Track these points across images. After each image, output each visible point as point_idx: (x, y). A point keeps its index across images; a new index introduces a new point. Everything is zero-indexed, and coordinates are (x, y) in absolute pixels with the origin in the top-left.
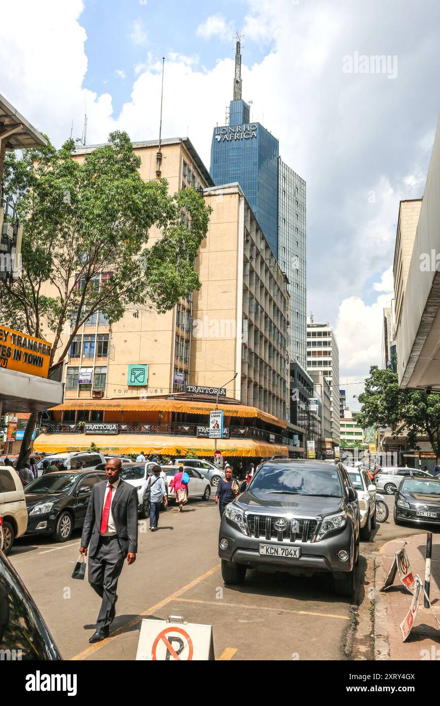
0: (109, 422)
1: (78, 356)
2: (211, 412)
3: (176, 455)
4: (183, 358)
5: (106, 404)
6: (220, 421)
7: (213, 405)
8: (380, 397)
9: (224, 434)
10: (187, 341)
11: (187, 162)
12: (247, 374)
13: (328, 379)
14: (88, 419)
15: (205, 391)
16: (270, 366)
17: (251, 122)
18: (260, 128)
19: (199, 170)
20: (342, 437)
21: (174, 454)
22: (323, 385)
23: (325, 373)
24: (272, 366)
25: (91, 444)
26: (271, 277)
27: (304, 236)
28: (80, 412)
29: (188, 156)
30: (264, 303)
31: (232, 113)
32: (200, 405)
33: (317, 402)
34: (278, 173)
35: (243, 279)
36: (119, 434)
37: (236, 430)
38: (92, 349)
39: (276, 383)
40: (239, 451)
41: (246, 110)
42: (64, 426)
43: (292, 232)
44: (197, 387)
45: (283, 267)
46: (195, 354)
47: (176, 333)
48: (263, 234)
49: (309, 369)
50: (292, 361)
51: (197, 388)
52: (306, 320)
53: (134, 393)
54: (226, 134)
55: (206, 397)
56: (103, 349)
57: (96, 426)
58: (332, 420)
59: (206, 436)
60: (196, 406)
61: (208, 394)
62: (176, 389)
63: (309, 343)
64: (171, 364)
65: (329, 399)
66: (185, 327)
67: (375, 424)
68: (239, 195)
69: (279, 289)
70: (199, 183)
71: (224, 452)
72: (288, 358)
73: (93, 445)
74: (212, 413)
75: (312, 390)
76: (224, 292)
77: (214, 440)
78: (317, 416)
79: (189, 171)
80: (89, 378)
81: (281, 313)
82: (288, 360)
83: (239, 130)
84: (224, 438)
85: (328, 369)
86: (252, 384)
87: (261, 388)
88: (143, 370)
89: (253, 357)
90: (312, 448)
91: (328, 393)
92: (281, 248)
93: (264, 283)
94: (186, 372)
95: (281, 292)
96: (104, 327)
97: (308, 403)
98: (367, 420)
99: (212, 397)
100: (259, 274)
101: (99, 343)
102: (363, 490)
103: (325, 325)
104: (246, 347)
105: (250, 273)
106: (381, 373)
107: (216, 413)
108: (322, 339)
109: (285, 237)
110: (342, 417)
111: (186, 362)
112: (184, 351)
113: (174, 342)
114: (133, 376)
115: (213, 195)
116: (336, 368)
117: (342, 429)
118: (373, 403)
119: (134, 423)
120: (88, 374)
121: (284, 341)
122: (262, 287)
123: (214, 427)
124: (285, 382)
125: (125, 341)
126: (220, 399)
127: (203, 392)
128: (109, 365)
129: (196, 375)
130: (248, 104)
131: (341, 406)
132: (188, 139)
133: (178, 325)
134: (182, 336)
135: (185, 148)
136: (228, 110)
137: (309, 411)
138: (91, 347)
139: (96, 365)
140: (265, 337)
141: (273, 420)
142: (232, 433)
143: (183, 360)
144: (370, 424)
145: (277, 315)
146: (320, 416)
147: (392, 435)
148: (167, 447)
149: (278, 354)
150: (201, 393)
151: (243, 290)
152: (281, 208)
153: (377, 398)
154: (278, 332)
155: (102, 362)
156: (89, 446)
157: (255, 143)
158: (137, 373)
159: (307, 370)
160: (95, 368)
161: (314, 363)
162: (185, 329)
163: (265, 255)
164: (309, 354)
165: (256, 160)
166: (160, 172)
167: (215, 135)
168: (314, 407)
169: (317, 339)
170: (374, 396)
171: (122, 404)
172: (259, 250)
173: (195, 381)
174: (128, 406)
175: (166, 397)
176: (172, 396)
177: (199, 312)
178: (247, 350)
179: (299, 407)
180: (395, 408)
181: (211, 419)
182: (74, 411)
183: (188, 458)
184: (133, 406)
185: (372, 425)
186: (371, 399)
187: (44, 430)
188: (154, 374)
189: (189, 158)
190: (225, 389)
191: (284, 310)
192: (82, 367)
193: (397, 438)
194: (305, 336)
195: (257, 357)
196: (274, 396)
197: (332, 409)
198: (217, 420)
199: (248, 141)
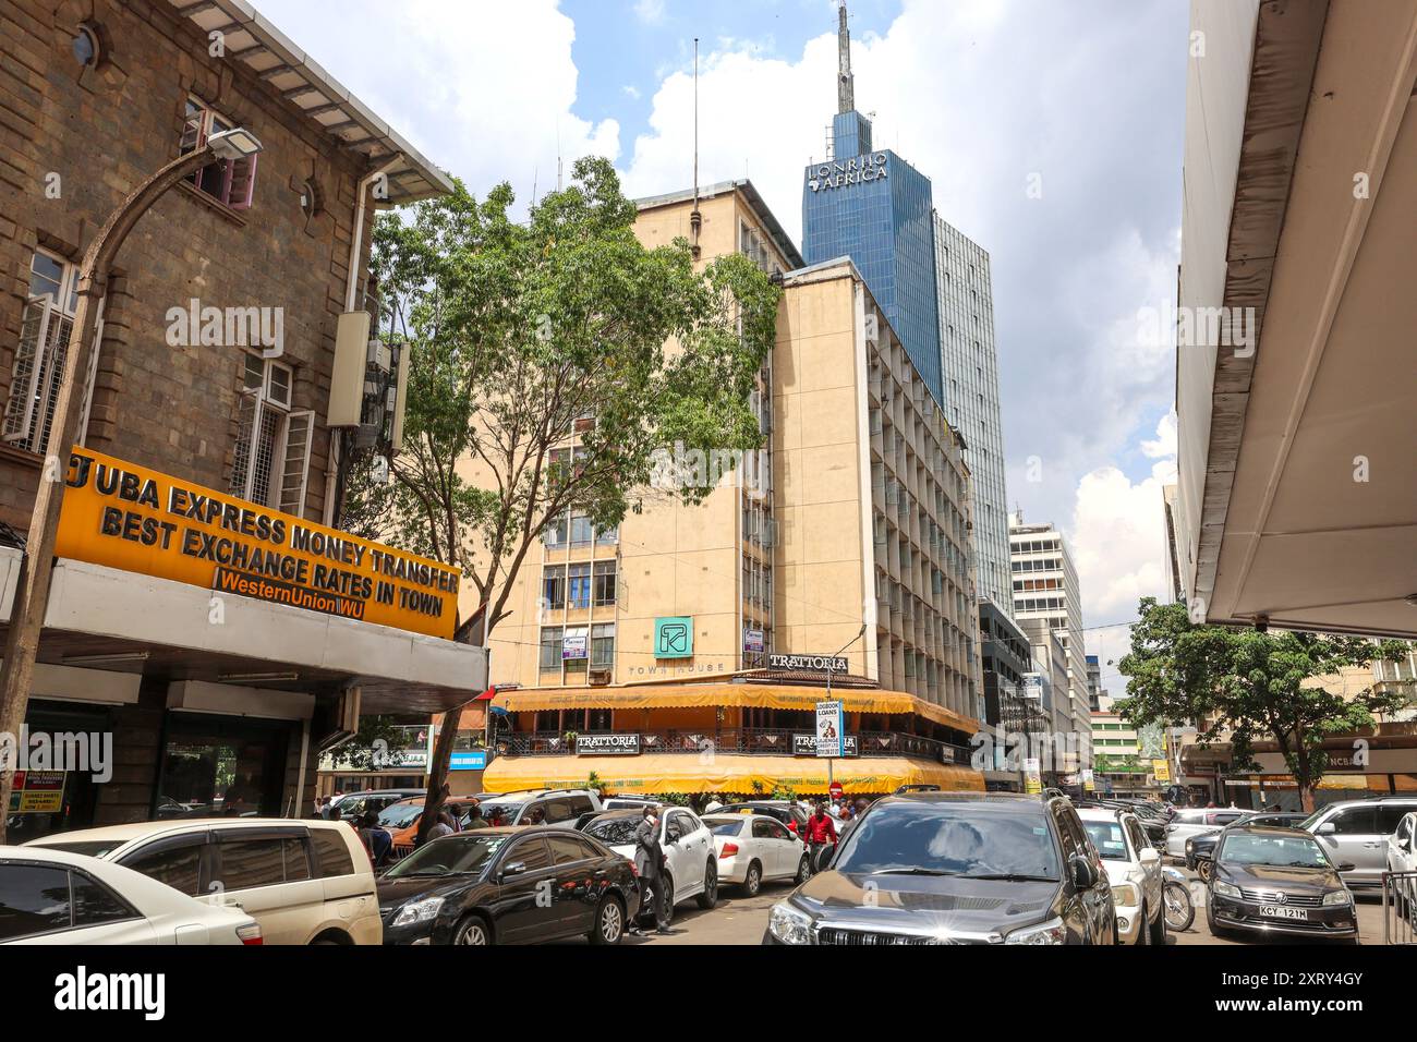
0: (622, 732)
1: (562, 606)
2: (818, 704)
3: (753, 793)
4: (761, 601)
5: (615, 696)
6: (837, 722)
7: (822, 692)
8: (1165, 661)
9: (849, 748)
10: (767, 568)
11: (750, 225)
12: (889, 627)
13: (1061, 634)
14: (583, 727)
15: (806, 663)
16: (936, 611)
17: (874, 150)
18: (893, 160)
19: (774, 240)
20: (1098, 750)
21: (750, 790)
22: (1049, 648)
23: (1054, 623)
24: (940, 611)
25: (588, 775)
26: (928, 436)
27: (992, 357)
28: (569, 713)
29: (750, 213)
30: (915, 485)
31: (838, 138)
32: (798, 691)
33: (1039, 681)
34: (933, 240)
35: (871, 440)
36: (641, 753)
37: (872, 740)
38: (585, 591)
39: (951, 643)
40: (881, 781)
41: (864, 129)
42: (539, 742)
43: (967, 350)
44: (789, 656)
45: (954, 418)
46: (784, 591)
47: (744, 552)
48: (905, 353)
49: (1019, 616)
50: (983, 600)
51: (790, 659)
52: (1006, 520)
53: (670, 673)
54: (828, 175)
55: (809, 675)
56: (607, 591)
57: (597, 740)
58: (1075, 715)
59: (811, 754)
60: (789, 695)
61: (813, 669)
62: (748, 663)
63: (1016, 566)
64: (737, 614)
65: (1066, 675)
66: (761, 539)
67: (1159, 719)
68: (854, 280)
69: (946, 460)
70: (774, 264)
71: (851, 785)
72: (974, 593)
73: (593, 777)
74: (819, 708)
75: (1029, 656)
76: (834, 468)
77: (828, 761)
78: (1041, 709)
79: (755, 242)
80: (582, 646)
81: (953, 505)
82: (973, 598)
83: (852, 168)
84: (847, 757)
85: (1059, 614)
86: (901, 648)
87: (919, 655)
88: (683, 627)
89: (901, 593)
90: (1033, 773)
91: (1061, 663)
92: (948, 383)
93: (914, 449)
94: (768, 629)
95: (950, 464)
96: (606, 548)
97: (1021, 683)
98: (1141, 711)
99: (822, 676)
100: (902, 430)
101: (599, 578)
102: (1129, 860)
103: (1047, 529)
104: (883, 575)
105: (882, 429)
106: (1163, 612)
107: (827, 706)
108: (1044, 556)
109: (955, 361)
110: (1095, 709)
111: (766, 608)
112: (761, 586)
113: (741, 571)
114: (665, 640)
115: (802, 285)
116: (1076, 612)
117: (1097, 735)
118: (1150, 675)
119: (670, 731)
120: (579, 640)
121: (965, 561)
122: (909, 456)
123: (825, 735)
124: (969, 641)
125: (648, 573)
126: (837, 678)
127: (801, 665)
128: (617, 619)
129: (788, 634)
130: (868, 118)
131: (1092, 688)
132: (748, 182)
133: (747, 537)
134: (755, 559)
135: (744, 199)
136: (830, 133)
137: (1024, 700)
138: (585, 588)
139: (594, 622)
140: (923, 554)
141: (948, 717)
142: (864, 745)
143: (761, 605)
144: (1149, 717)
145: (946, 510)
146: (1048, 708)
147: (1197, 740)
148: (736, 778)
149: (951, 587)
150: (797, 668)
151: (872, 463)
152: (943, 306)
153: (1158, 663)
154: (950, 543)
155: (605, 614)
156: (586, 780)
157: (885, 189)
158: (673, 633)
159: (1015, 618)
160: (592, 628)
161: (1030, 604)
162: (761, 544)
163: (913, 394)
164: (1018, 586)
165: (889, 218)
166: (699, 249)
167: (807, 180)
168: (1033, 692)
169: (1032, 557)
170: (1151, 660)
171: (644, 695)
172: (901, 384)
173: (786, 646)
174: (655, 699)
175: (729, 678)
176: (742, 676)
177: (786, 510)
178: (886, 580)
179: (1003, 692)
180: (1199, 684)
181: (819, 720)
182: (557, 712)
183: (778, 799)
184: (666, 699)
185: (1153, 720)
186: (1146, 667)
187: (502, 749)
188: (705, 634)
189: (754, 218)
190: (846, 659)
191: (960, 500)
192: (568, 627)
193: (1209, 746)
194: (1008, 551)
195: (907, 594)
196: (948, 672)
197: (1072, 694)
198: (829, 720)
199: (871, 186)
